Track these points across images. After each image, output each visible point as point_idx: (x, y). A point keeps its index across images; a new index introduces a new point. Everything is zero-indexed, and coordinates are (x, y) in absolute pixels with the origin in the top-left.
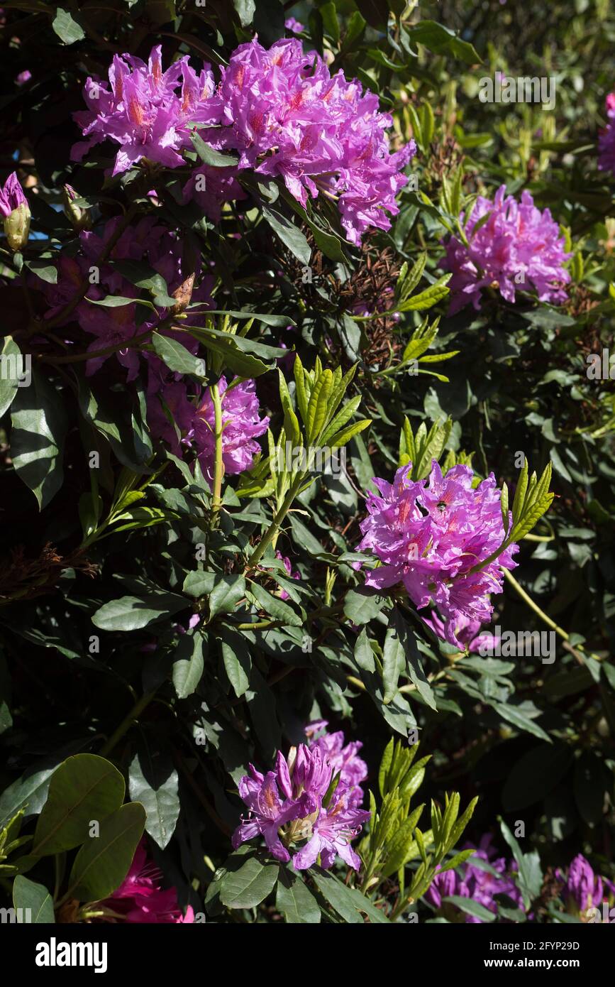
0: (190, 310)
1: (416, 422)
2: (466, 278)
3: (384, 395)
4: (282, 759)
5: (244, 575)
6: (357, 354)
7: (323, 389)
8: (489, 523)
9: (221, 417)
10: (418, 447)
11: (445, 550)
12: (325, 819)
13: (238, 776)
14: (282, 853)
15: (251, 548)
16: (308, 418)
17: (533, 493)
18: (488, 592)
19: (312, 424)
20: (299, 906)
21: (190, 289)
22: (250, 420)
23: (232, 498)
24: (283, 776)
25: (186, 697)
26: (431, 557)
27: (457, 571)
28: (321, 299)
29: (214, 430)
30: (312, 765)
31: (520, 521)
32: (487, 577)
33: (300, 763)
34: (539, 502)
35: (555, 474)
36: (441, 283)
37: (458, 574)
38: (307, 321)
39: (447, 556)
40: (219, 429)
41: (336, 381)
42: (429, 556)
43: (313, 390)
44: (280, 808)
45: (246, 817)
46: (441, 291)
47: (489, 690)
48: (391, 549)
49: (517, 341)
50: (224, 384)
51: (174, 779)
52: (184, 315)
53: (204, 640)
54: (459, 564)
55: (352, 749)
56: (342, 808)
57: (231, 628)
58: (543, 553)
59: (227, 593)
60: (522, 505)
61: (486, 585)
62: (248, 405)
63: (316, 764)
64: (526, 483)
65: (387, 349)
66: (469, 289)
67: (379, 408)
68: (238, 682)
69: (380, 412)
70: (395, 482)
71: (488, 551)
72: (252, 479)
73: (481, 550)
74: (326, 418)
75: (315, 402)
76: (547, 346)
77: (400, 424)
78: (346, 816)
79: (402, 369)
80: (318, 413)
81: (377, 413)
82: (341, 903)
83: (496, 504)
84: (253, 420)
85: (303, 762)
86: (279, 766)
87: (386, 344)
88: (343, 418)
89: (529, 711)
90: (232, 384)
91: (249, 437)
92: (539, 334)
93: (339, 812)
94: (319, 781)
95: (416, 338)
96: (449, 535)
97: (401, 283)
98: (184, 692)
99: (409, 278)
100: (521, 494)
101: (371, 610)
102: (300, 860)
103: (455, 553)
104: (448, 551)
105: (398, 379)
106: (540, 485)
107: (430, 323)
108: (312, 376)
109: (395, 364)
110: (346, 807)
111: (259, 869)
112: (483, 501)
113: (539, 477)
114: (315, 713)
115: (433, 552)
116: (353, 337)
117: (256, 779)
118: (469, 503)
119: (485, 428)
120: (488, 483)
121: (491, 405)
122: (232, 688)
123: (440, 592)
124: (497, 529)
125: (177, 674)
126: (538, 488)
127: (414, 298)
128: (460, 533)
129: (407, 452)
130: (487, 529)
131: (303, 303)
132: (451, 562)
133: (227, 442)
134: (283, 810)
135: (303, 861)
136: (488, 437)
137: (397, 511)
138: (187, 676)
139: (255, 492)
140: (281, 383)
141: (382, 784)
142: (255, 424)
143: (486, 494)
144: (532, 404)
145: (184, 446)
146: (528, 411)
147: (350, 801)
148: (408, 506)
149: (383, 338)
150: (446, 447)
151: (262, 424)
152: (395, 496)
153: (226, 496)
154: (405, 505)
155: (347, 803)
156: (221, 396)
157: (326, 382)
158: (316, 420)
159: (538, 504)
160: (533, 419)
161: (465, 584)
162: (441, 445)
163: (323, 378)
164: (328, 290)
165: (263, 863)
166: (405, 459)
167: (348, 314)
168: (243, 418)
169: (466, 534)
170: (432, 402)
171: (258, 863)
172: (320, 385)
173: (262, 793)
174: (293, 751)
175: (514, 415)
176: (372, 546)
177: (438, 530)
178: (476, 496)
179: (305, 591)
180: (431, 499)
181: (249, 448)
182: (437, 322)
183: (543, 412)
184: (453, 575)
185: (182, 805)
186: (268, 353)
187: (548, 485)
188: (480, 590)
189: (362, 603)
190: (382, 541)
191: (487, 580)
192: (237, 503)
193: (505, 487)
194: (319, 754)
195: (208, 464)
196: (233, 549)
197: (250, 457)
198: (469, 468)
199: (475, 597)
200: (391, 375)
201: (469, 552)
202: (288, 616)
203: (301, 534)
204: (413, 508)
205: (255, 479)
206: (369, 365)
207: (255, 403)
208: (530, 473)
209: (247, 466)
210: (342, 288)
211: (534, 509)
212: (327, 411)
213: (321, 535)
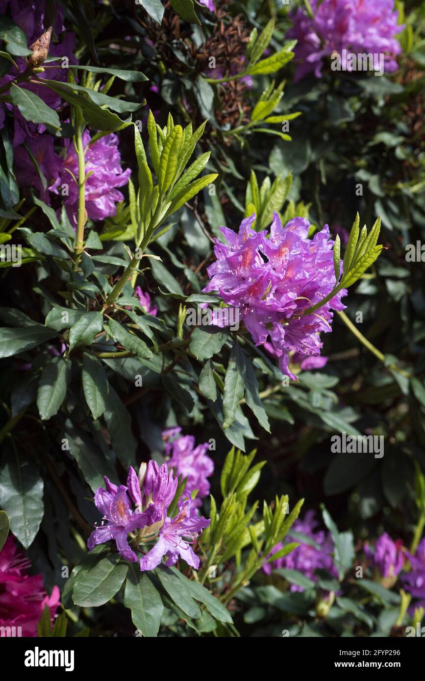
0: (47, 64)
1: (261, 177)
2: (310, 48)
3: (234, 152)
4: (134, 474)
5: (102, 312)
6: (210, 113)
7: (174, 145)
8: (322, 271)
9: (85, 167)
10: (263, 199)
11: (282, 294)
12: (169, 526)
13: (96, 486)
14: (131, 555)
15: (110, 287)
16: (160, 171)
17: (363, 245)
18: (318, 331)
19: (164, 176)
20: (144, 600)
21: (47, 42)
22: (112, 172)
23: (94, 242)
24: (134, 488)
25: (49, 418)
26: (270, 299)
27: (292, 313)
28: (178, 61)
29: (78, 180)
30: (159, 479)
31: (350, 269)
32: (318, 318)
33: (149, 477)
34: (369, 253)
35: (383, 227)
36: (287, 49)
37: (292, 316)
38: (166, 82)
39: (283, 299)
40: (83, 179)
41: (186, 137)
42: (268, 299)
43: (164, 145)
44: (129, 517)
45: (99, 524)
46: (286, 55)
47: (317, 402)
48: (233, 292)
49: (352, 107)
50: (88, 138)
51: (40, 486)
52: (42, 69)
53: (68, 367)
54: (294, 307)
55: (201, 451)
56: (185, 516)
57: (91, 357)
58: (365, 289)
59: (86, 328)
60: (352, 255)
61: (318, 325)
62: (111, 157)
63: (163, 479)
64: (357, 236)
65: (238, 111)
66: (312, 58)
67: (230, 163)
68: (95, 406)
69: (230, 167)
70: (240, 232)
71: (320, 296)
72: (115, 224)
73: (314, 295)
74: (176, 172)
75: (166, 156)
76: (377, 111)
77: (248, 178)
78: (189, 523)
79: (250, 129)
80: (169, 167)
81: (228, 167)
82: (182, 598)
83: (328, 254)
84: (115, 171)
85: (152, 476)
86: (131, 480)
87: (237, 106)
88: (194, 171)
89: (348, 416)
90: (94, 138)
91: (111, 187)
92: (371, 101)
93: (182, 520)
94: (165, 493)
95: (263, 100)
96: (287, 281)
97: (251, 49)
98: (47, 414)
99: (258, 44)
100: (353, 245)
101: (214, 346)
102: (146, 562)
103: (291, 297)
104: (285, 295)
105: (247, 137)
106: (369, 237)
107: (276, 87)
108: (164, 132)
109: (244, 123)
110: (188, 516)
111: (110, 568)
112: (318, 250)
113: (369, 231)
114: (171, 421)
115: (272, 296)
116: (206, 99)
117: (109, 490)
118: (305, 252)
119: (321, 183)
120: (323, 234)
121: (327, 162)
122: (90, 411)
123: (276, 331)
124: (329, 275)
125: (41, 398)
126: (368, 241)
127: (262, 62)
128: (296, 278)
129: (253, 202)
130: (320, 275)
131: (163, 66)
132: (287, 305)
133: (92, 191)
134: (132, 519)
135: (149, 563)
136: (323, 190)
137: (240, 258)
138: (50, 400)
139: (118, 236)
140: (136, 138)
141: (223, 484)
142: (118, 175)
143: (321, 244)
144: (363, 162)
145: (52, 194)
146: (357, 169)
147: (192, 510)
148: (250, 253)
149: (234, 100)
150: (288, 198)
151: (124, 175)
152: (240, 244)
153: (89, 240)
154: (247, 253)
155: (189, 512)
156: (84, 149)
157: (176, 138)
158: (168, 173)
159: (367, 255)
160: (362, 175)
161: (299, 324)
162: (282, 197)
163: (174, 134)
164: (185, 53)
165: (114, 563)
166: (251, 209)
167: (204, 77)
168: (105, 170)
169: (302, 280)
170: (277, 158)
171: (109, 563)
172: (171, 140)
173: (114, 504)
174: (143, 466)
175: (346, 172)
176: (217, 289)
177: (276, 277)
178: (312, 245)
179: (157, 327)
180: (271, 248)
181: (113, 196)
182: (282, 86)
183: (370, 169)
184: (288, 316)
185: (46, 509)
186: (121, 107)
187: (377, 238)
188: (312, 330)
189: (207, 340)
190: (227, 284)
191: (318, 321)
192: (99, 246)
193: (338, 238)
194: (166, 470)
195: (73, 210)
196: (92, 288)
197: (112, 205)
198: (306, 219)
199: (307, 334)
200: (241, 134)
201: (303, 296)
202: (140, 349)
203: (160, 273)
204: (255, 254)
205: (118, 224)
206: (221, 123)
207: (116, 156)
208: (361, 227)
209: (110, 213)
210: (198, 52)
211: (363, 259)
212: (178, 166)
213: (177, 273)
